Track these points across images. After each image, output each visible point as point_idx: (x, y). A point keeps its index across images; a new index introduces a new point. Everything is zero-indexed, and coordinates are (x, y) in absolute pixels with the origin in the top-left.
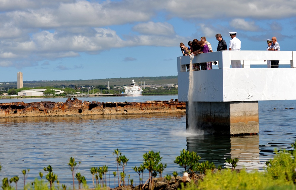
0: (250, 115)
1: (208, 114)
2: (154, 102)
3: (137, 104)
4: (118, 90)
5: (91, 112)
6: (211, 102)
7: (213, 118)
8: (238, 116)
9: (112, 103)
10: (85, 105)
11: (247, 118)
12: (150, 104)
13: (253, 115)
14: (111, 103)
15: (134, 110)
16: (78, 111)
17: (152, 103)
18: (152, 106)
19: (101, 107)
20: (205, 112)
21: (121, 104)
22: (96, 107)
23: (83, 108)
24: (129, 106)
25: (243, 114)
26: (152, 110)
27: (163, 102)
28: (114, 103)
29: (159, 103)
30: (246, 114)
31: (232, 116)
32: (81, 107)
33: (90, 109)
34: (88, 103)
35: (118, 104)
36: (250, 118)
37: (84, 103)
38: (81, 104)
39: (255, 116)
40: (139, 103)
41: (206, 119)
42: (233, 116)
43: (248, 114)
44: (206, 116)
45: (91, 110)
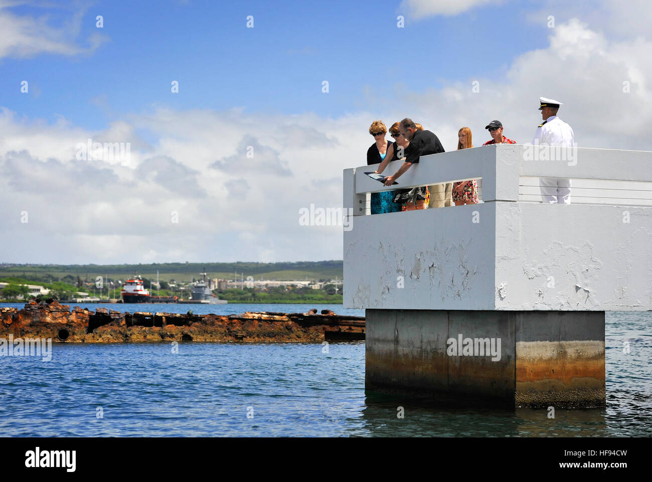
0: (579, 358)
1: (440, 351)
2: (265, 316)
3: (218, 318)
4: (180, 291)
5: (93, 337)
6: (449, 312)
7: (457, 365)
8: (541, 359)
9: (151, 316)
10: (78, 317)
11: (569, 366)
12: (253, 320)
13: (588, 359)
14: (148, 314)
15: (209, 335)
16: (56, 334)
17: (260, 320)
18: (260, 326)
19: (122, 324)
20: (429, 342)
21: (176, 317)
22: (107, 323)
23: (71, 326)
24: (196, 324)
25: (555, 353)
26: (258, 336)
27: (290, 316)
28: (158, 314)
29: (277, 317)
30: (565, 353)
31: (520, 359)
32: (67, 325)
33: (90, 330)
34: (86, 312)
35: (166, 317)
36: (580, 365)
37: (74, 314)
38: (67, 316)
39: (595, 362)
40: (224, 319)
41: (430, 366)
42: (523, 359)
43: (573, 355)
44: (431, 355)
45: (92, 332)
